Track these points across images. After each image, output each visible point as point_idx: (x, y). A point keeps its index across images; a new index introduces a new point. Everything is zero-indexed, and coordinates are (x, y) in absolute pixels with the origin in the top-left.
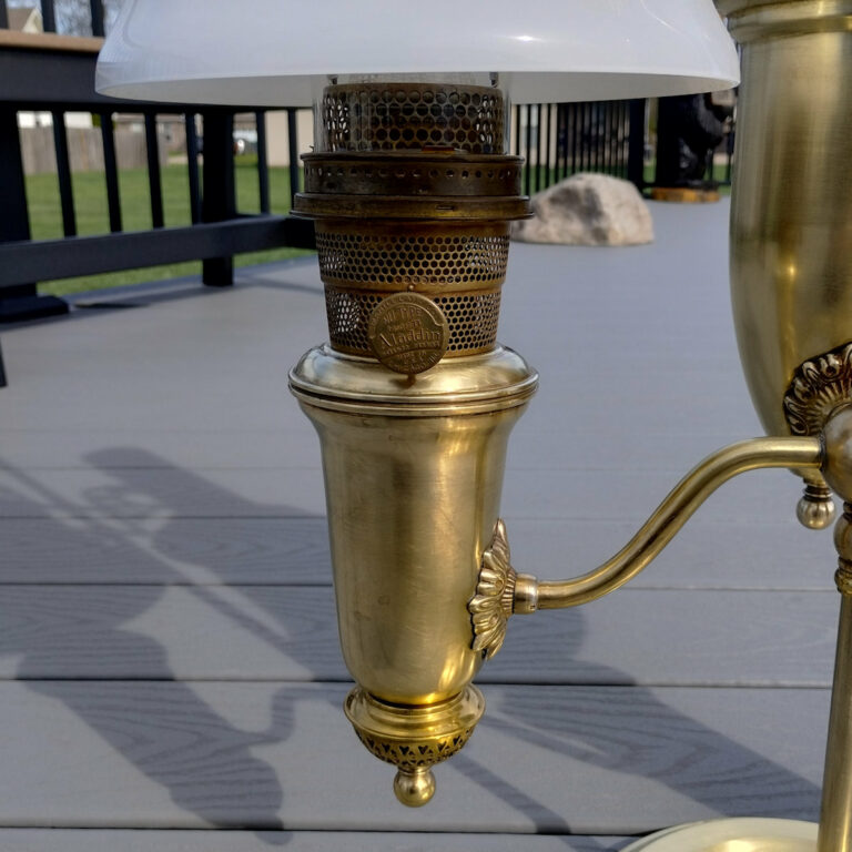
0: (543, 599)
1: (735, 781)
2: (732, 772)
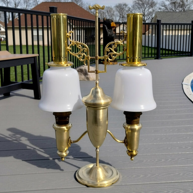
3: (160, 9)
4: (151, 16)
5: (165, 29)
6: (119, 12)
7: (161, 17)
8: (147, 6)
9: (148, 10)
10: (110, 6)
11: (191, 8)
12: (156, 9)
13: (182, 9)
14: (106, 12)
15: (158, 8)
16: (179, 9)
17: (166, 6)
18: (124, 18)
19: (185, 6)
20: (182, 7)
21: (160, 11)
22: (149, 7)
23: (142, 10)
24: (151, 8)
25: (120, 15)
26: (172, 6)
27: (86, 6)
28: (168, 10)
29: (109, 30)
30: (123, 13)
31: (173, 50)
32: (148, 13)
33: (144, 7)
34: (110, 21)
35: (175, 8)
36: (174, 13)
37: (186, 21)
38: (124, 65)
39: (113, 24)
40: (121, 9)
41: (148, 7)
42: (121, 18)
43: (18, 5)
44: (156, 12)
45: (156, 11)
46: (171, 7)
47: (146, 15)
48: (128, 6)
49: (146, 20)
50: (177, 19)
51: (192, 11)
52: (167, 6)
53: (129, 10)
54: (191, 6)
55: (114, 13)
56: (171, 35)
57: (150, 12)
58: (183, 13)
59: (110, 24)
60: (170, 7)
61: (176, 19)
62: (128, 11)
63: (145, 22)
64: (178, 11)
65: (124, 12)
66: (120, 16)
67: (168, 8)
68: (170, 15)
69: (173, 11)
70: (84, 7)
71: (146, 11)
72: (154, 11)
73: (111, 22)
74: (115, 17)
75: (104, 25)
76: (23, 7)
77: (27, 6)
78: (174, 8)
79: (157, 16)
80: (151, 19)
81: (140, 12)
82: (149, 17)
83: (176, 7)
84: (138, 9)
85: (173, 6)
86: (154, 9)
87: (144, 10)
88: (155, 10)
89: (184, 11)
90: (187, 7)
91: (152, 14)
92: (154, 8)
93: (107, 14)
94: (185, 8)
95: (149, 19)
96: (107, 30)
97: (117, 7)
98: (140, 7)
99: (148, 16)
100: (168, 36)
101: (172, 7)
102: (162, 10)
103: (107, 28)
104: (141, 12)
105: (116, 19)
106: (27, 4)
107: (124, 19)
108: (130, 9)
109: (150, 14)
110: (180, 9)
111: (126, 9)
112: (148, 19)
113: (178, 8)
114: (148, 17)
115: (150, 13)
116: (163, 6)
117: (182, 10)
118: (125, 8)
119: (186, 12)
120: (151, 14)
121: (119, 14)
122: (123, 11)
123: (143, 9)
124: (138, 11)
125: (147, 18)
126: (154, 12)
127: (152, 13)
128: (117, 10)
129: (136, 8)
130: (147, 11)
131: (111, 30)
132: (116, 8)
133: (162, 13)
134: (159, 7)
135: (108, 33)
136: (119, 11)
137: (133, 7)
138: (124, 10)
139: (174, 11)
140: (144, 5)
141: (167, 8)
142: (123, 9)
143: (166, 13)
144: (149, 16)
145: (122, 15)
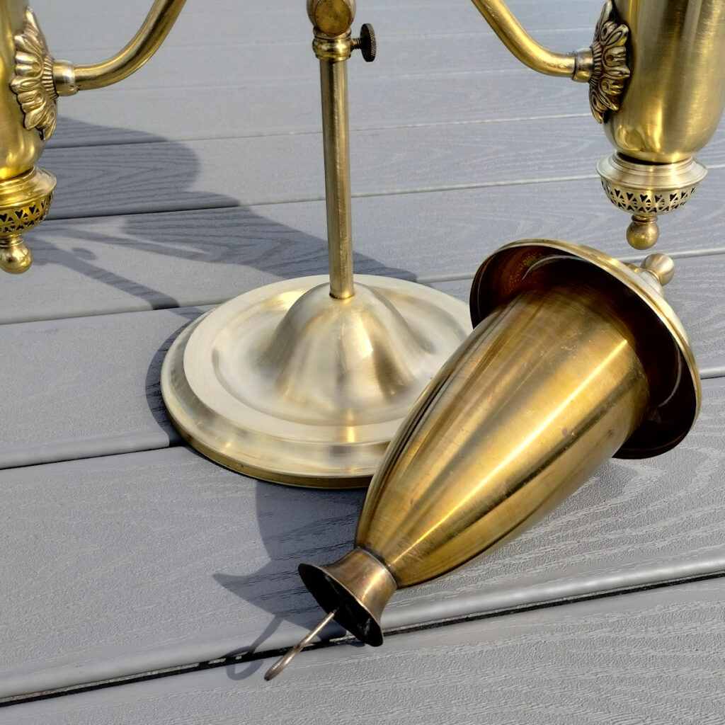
0: (79, 80)
1: (307, 261)
2: (305, 255)
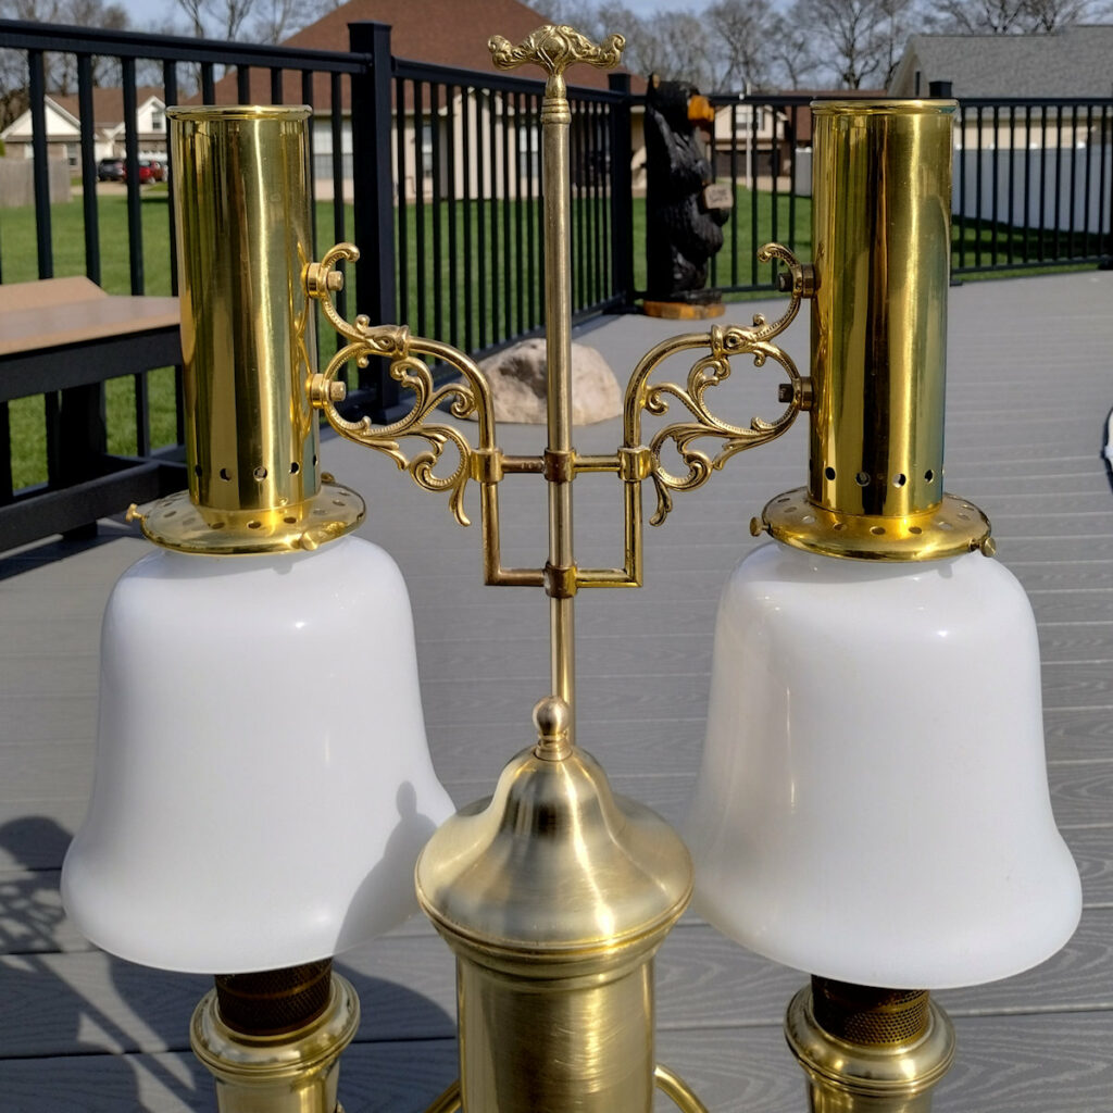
3: (929, 20)
4: (884, 55)
5: (959, 119)
6: (728, 39)
7: (938, 60)
8: (866, 10)
9: (871, 27)
10: (685, 11)
11: (1081, 18)
12: (911, 22)
13: (1039, 20)
14: (667, 37)
15: (920, 18)
16: (1024, 20)
17: (959, 8)
18: (751, 66)
19: (1053, 7)
20: (1036, 12)
21: (927, 29)
22: (875, 15)
23: (841, 25)
24: (884, 18)
25: (735, 49)
26: (991, 9)
27: (569, 10)
28: (969, 26)
29: (676, 134)
30: (746, 42)
31: (1002, 224)
32: (870, 43)
33: (850, 11)
34: (685, 91)
35: (1006, 16)
36: (1000, 39)
37: (1061, 78)
38: (792, 541)
39: (697, 108)
40: (739, 26)
41: (868, 14)
42: (737, 65)
43: (245, 10)
44: (912, 35)
45: (911, 31)
46: (985, 13)
47: (860, 53)
48: (770, 11)
49: (862, 74)
50: (1016, 71)
51: (1090, 29)
52: (966, 7)
53: (777, 28)
54: (1086, 7)
55: (707, 46)
56: (992, 147)
57: (880, 38)
58: (1044, 40)
59: (685, 109)
60: (980, 13)
61: (1012, 72)
62: (773, 34)
63: (857, 83)
64: (1018, 30)
65: (751, 40)
66: (733, 54)
67: (969, 17)
68: (979, 53)
69: (996, 29)
70: (559, 16)
71: (862, 33)
72: (898, 30)
73: (688, 94)
74: (710, 62)
75: (652, 110)
76: (270, 17)
77: (285, 13)
78: (999, 16)
79: (916, 57)
80: (887, 69)
81: (832, 37)
82: (878, 62)
83: (1011, 12)
84: (820, 25)
85: (995, 6)
86: (899, 21)
87: (853, 29)
88: (904, 27)
89: (1049, 28)
90: (1064, 11)
91: (892, 45)
92: (902, 15)
93: (669, 48)
94: (1055, 15)
95: (878, 70)
96: (668, 141)
97: (717, 13)
98: (833, 12)
99: (872, 54)
100: (975, 154)
101: (988, 11)
102: (942, 27)
103: (665, 129)
104: (836, 35)
105: (713, 70)
106: (287, 7)
107: (753, 72)
108: (783, 26)
109: (879, 46)
110: (1031, 21)
111: (762, 21)
112: (873, 70)
113: (1021, 18)
114: (872, 63)
115: (881, 44)
116: (942, 8)
117: (1037, 27)
118: (755, 20)
119: (1061, 38)
120: (884, 45)
121: (727, 50)
122: (748, 34)
123: (847, 24)
124: (821, 32)
125: (866, 64)
126: (900, 34)
127: (891, 40)
128: (720, 29)
129: (813, 19)
130: (867, 34)
131: (686, 138)
132: (713, 18)
133: (942, 39)
134: (926, 12)
135: (672, 156)
136: (727, 33)
137: (797, 13)
138: (753, 28)
139: (1000, 30)
140: (851, 6)
141: (962, 20)
142: (749, 26)
143: (961, 39)
144: (877, 56)
145: (745, 53)
